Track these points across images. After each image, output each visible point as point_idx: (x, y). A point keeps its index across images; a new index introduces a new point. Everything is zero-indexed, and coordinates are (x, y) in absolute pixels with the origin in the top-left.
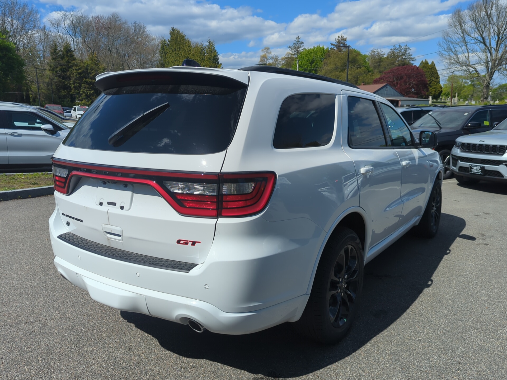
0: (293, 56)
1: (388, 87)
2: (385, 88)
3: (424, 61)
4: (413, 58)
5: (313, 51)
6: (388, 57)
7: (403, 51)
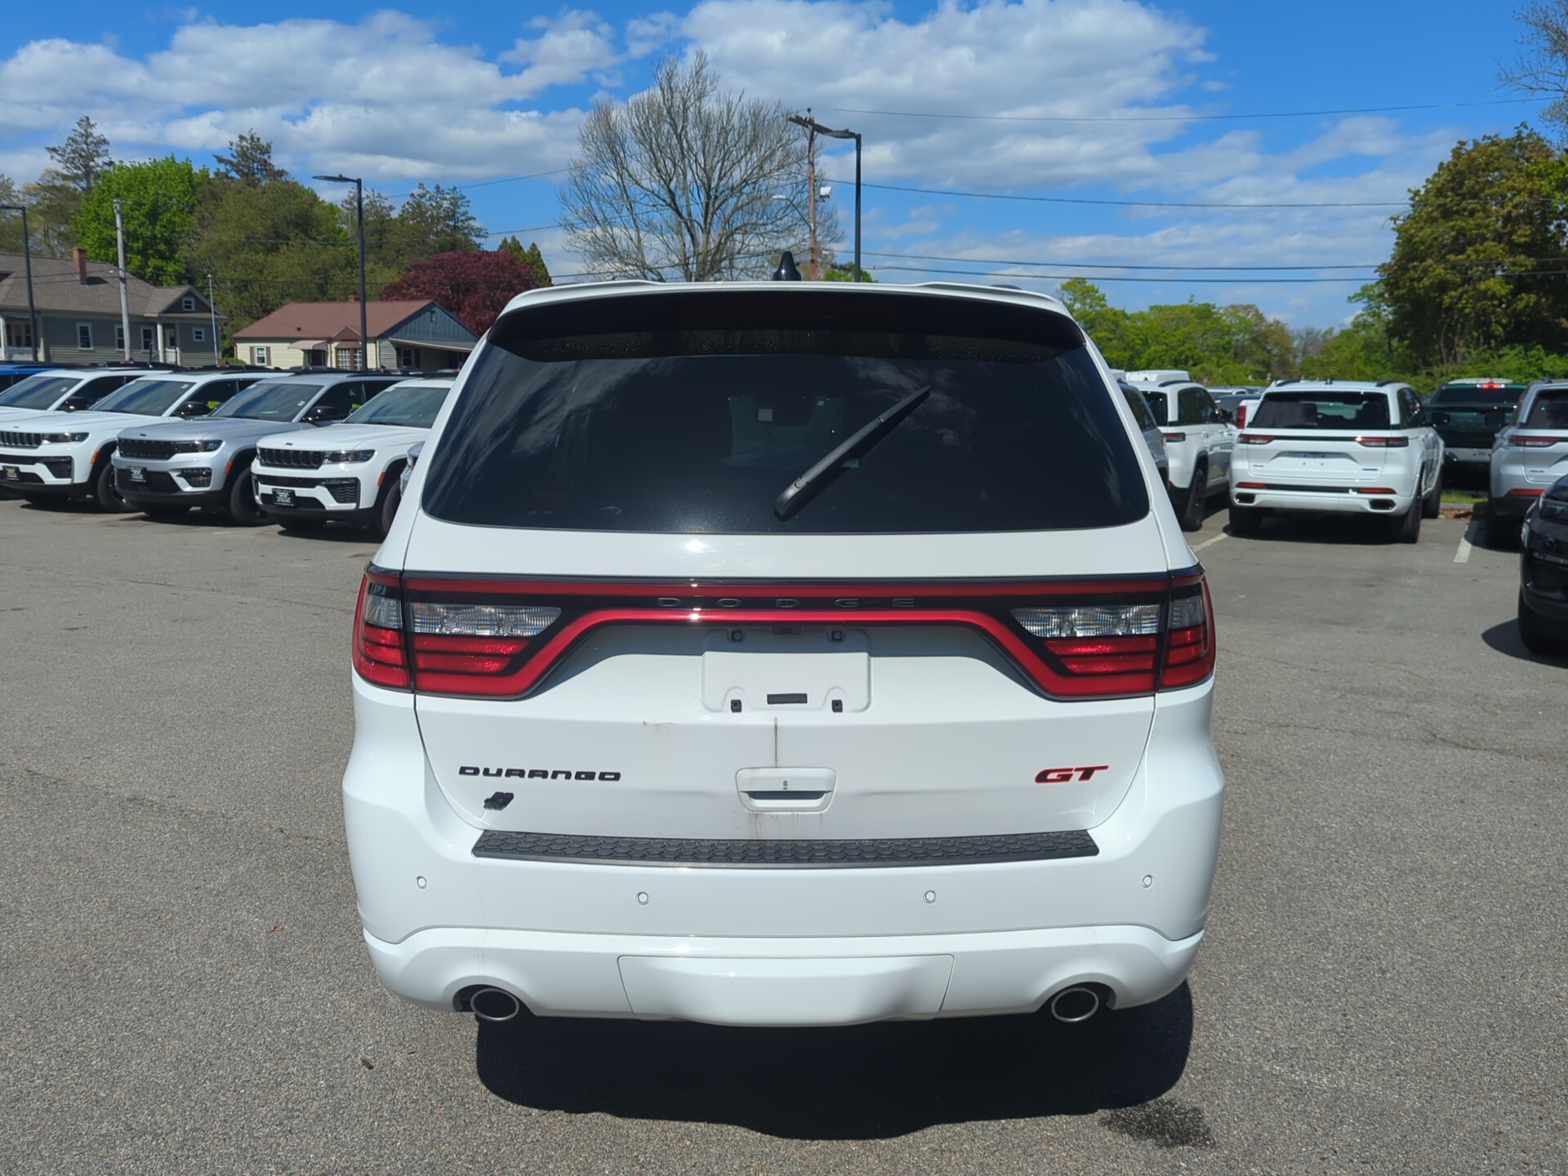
0: (72, 185)
1: (438, 311)
2: (428, 314)
3: (509, 241)
4: (480, 230)
5: (152, 175)
6: (402, 219)
7: (446, 204)
